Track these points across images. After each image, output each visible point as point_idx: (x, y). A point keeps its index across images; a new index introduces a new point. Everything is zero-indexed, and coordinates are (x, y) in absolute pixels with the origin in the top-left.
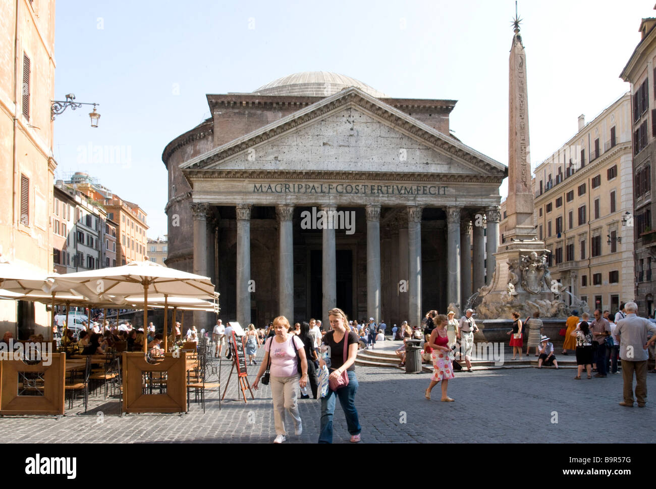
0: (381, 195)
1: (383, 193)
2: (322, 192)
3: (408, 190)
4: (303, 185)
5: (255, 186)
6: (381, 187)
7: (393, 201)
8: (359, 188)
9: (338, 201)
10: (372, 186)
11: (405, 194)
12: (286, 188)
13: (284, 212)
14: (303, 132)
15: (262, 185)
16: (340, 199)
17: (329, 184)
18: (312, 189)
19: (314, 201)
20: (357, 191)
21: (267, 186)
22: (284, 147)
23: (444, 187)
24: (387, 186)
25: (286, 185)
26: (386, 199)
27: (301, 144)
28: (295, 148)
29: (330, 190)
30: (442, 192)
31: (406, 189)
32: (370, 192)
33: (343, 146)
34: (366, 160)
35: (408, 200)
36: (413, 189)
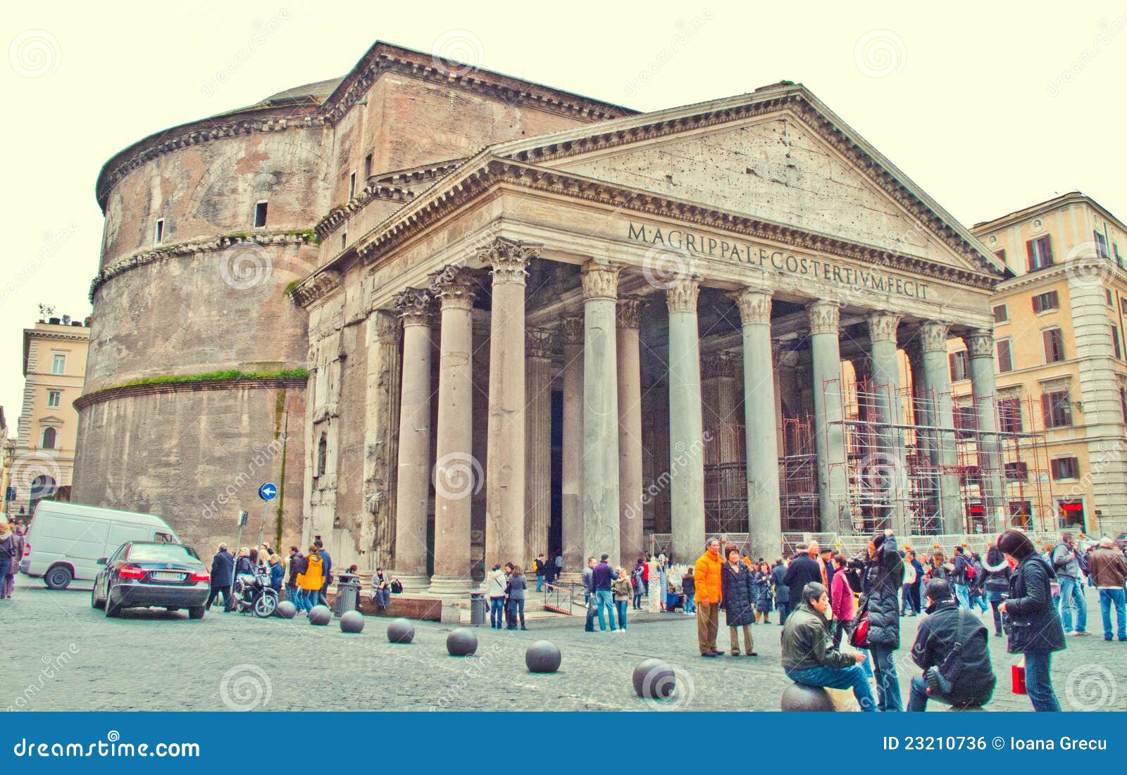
0: (841, 284)
1: (841, 281)
2: (749, 261)
3: (877, 281)
4: (718, 241)
5: (631, 227)
6: (839, 268)
7: (858, 298)
8: (807, 265)
9: (777, 285)
10: (825, 265)
11: (873, 288)
12: (688, 243)
13: (685, 292)
14: (712, 141)
15: (645, 227)
16: (779, 281)
17: (759, 247)
18: (733, 253)
19: (737, 278)
20: (804, 271)
21: (654, 232)
22: (682, 160)
23: (924, 286)
24: (847, 270)
25: (688, 235)
26: (848, 292)
27: (709, 162)
28: (700, 167)
29: (763, 259)
30: (921, 294)
31: (873, 279)
32: (823, 275)
33: (778, 182)
34: (814, 216)
35: (879, 301)
36: (884, 281)
